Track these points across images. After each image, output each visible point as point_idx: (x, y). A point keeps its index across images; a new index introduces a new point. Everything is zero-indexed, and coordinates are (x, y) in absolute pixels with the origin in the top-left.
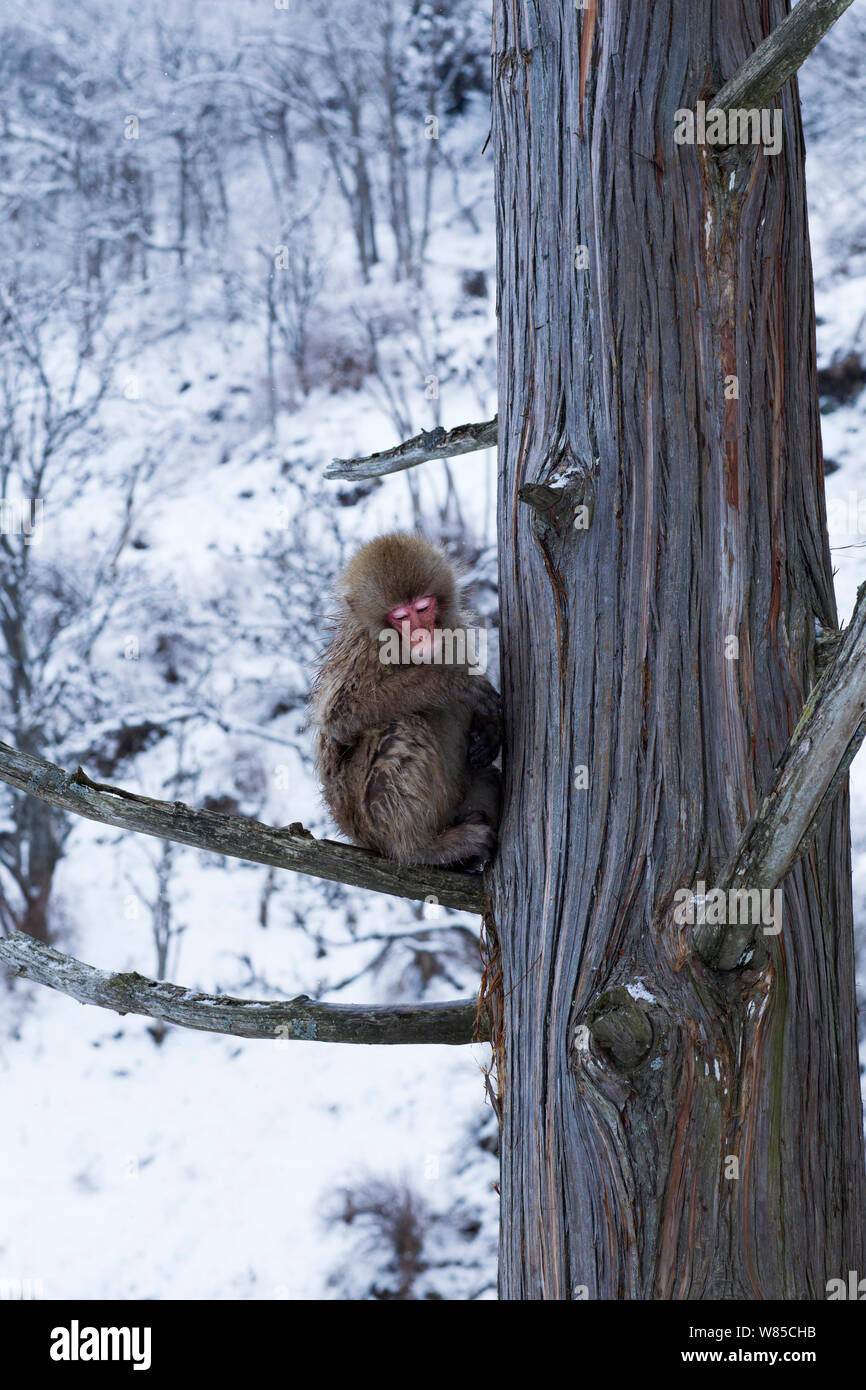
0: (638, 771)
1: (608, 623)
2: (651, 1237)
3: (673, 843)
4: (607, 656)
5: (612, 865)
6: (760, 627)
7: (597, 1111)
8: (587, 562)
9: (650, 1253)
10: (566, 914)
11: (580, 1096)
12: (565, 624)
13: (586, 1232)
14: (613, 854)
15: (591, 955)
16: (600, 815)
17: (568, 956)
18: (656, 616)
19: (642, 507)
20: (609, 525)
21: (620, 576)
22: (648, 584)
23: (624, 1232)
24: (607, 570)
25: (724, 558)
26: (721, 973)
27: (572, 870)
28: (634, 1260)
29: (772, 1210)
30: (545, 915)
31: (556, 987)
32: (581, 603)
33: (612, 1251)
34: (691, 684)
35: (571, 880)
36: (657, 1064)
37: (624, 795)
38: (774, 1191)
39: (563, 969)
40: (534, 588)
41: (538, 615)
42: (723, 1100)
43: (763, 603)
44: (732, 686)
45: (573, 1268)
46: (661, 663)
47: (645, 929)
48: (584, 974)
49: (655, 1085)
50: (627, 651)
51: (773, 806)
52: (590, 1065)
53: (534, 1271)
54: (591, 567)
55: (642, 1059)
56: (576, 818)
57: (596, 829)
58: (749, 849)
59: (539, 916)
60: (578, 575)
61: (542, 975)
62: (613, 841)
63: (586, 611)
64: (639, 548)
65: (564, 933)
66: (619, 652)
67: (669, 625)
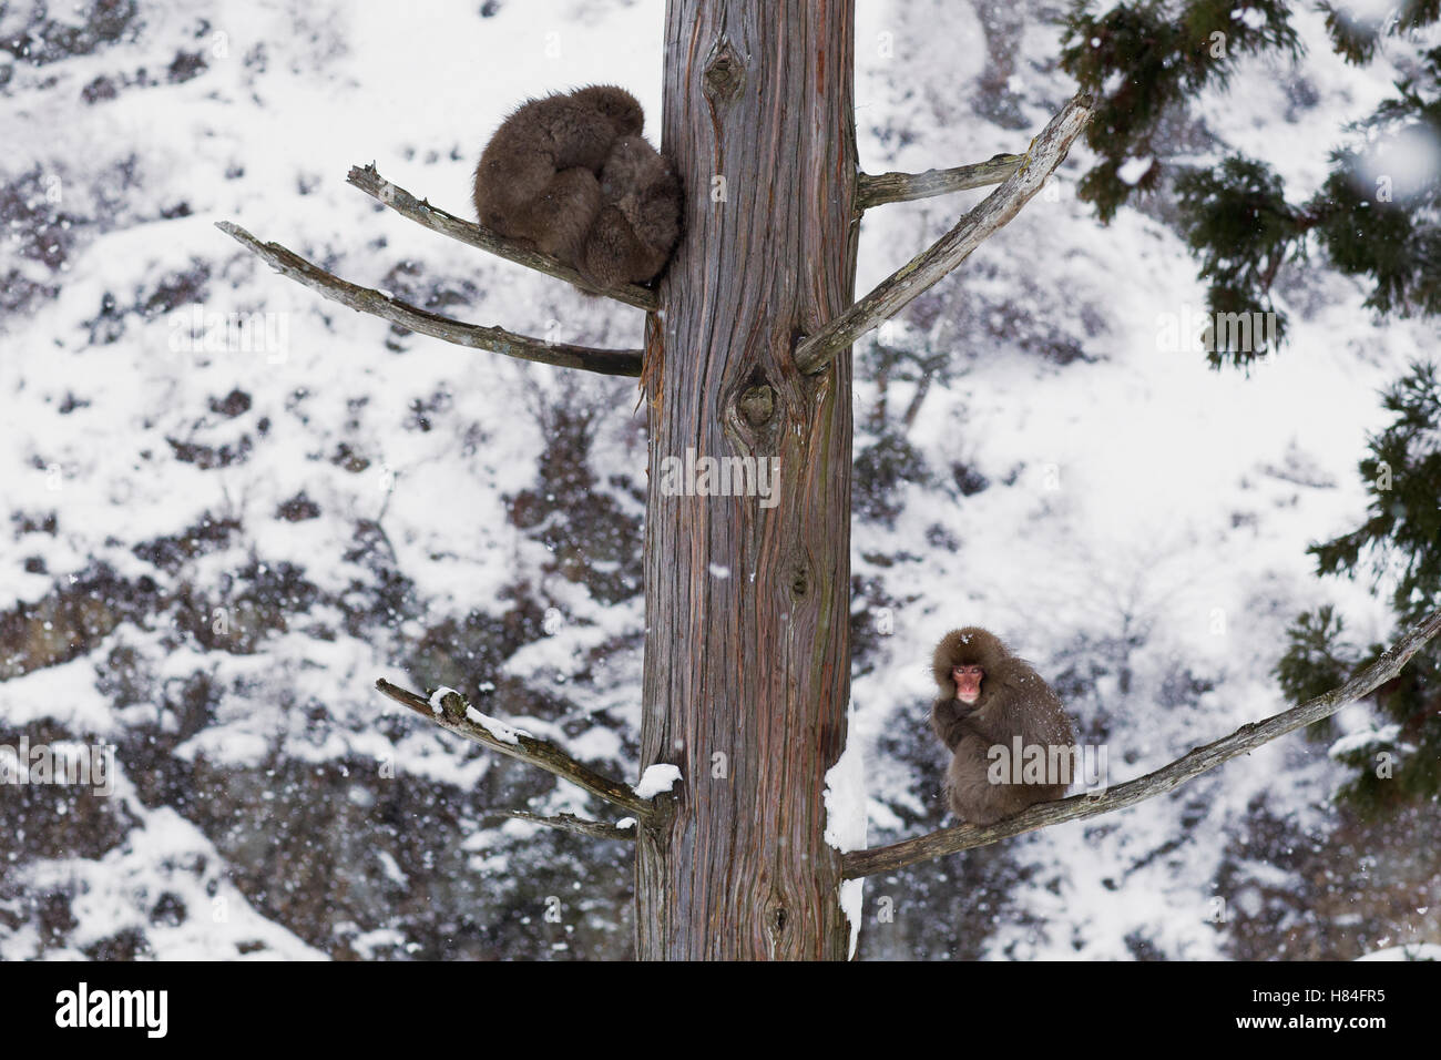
0: (764, 251)
1: (750, 156)
2: (761, 521)
3: (782, 297)
4: (748, 177)
5: (746, 304)
6: (832, 172)
7: (736, 447)
8: (738, 117)
9: (759, 529)
10: (717, 328)
11: (725, 436)
12: (721, 152)
13: (722, 513)
14: (747, 298)
15: (733, 356)
16: (740, 272)
17: (718, 353)
18: (779, 158)
19: (774, 91)
20: (754, 98)
21: (759, 131)
22: (774, 138)
23: (746, 516)
24: (751, 125)
25: (814, 125)
26: (806, 377)
27: (721, 303)
28: (751, 533)
29: (820, 510)
30: (702, 325)
31: (710, 370)
32: (732, 141)
33: (738, 526)
34: (795, 202)
35: (721, 309)
36: (774, 427)
37: (756, 264)
38: (822, 500)
39: (715, 361)
40: (700, 125)
41: (702, 142)
42: (801, 447)
43: (835, 157)
44: (815, 205)
45: (713, 532)
46: (780, 188)
47: (767, 346)
48: (729, 366)
49: (772, 439)
50: (760, 177)
51: (874, 307)
52: (736, 422)
53: (685, 528)
54: (741, 122)
55: (764, 423)
56: (724, 272)
57: (737, 280)
58: (850, 322)
59: (698, 326)
60: (730, 124)
61: (700, 361)
62: (747, 290)
63: (736, 147)
64: (771, 116)
65: (715, 339)
66: (756, 176)
67: (785, 164)
